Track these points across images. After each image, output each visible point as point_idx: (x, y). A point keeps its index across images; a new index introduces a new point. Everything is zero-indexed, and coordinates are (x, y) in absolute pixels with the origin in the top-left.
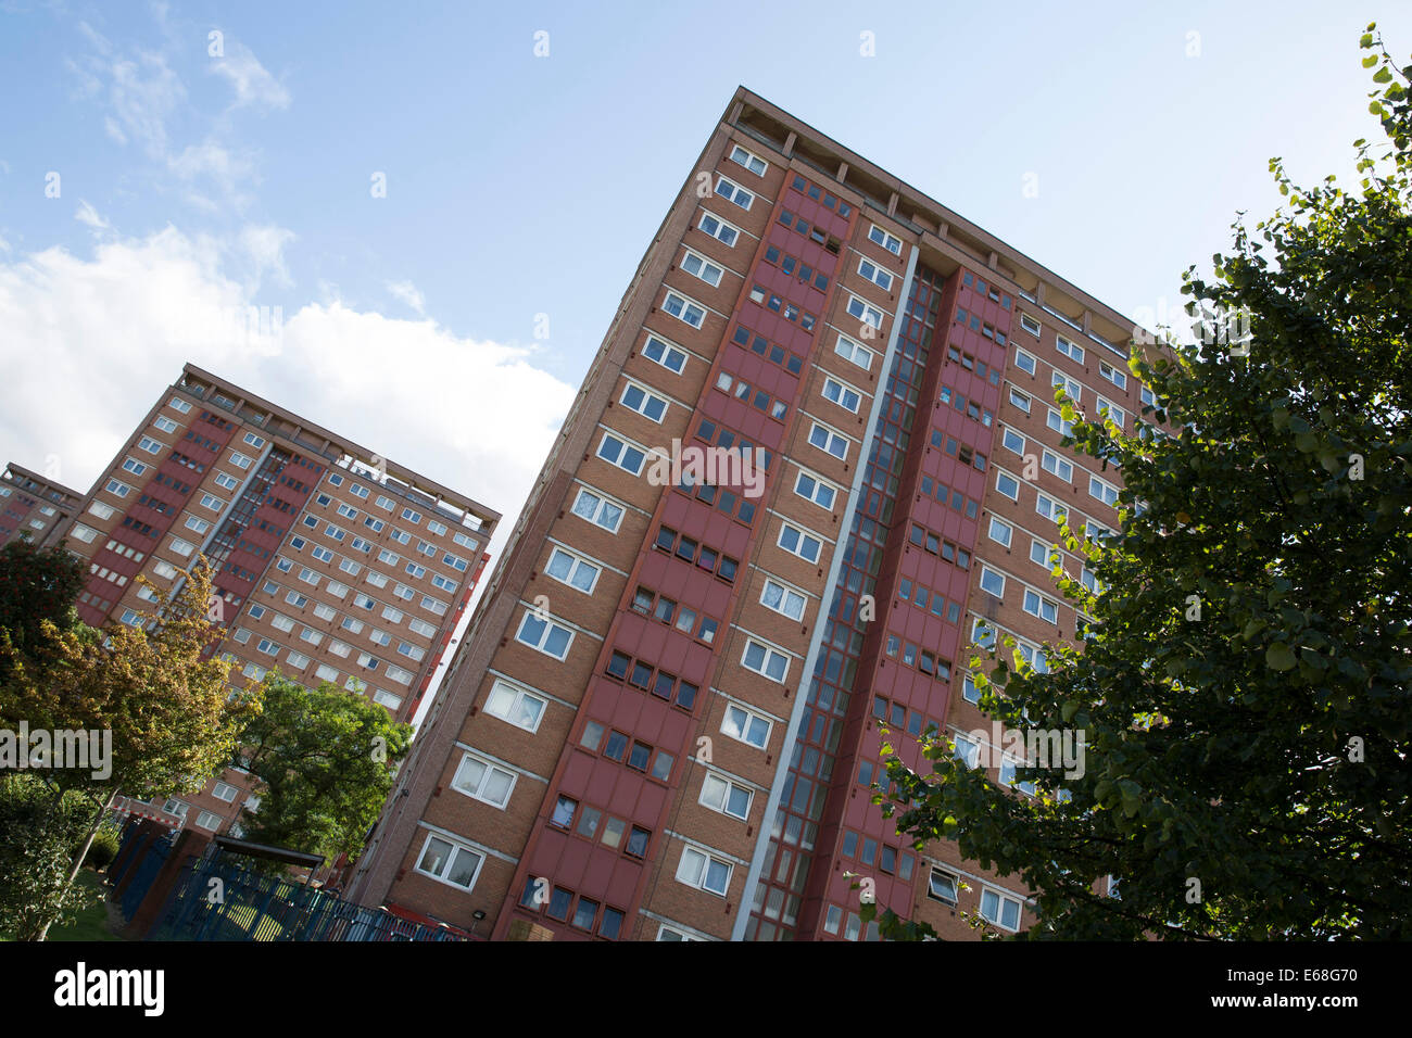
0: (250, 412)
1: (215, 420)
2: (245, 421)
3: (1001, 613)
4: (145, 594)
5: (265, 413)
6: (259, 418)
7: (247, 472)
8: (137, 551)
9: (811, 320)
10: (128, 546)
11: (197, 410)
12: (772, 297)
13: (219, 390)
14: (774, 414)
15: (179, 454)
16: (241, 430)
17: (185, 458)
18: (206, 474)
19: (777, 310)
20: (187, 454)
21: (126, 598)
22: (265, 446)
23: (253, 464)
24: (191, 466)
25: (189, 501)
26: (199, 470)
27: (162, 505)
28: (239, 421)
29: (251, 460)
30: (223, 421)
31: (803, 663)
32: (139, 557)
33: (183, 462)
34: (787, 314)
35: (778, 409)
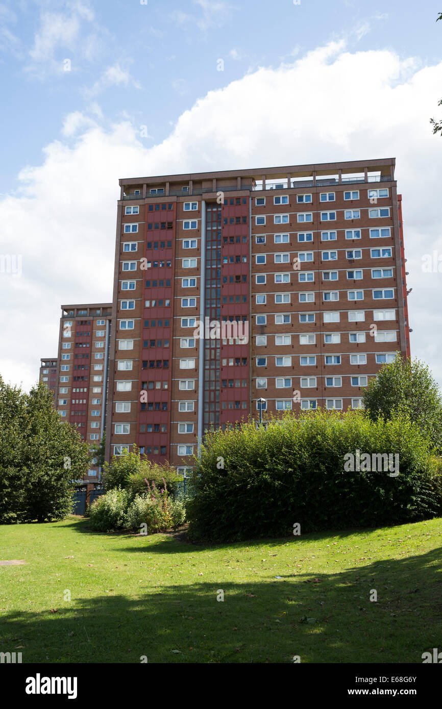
0: (93, 311)
1: (82, 323)
2: (93, 317)
3: (266, 330)
4: (95, 402)
5: (99, 309)
6: (98, 312)
7: (105, 337)
8: (84, 388)
9: (169, 262)
10: (80, 388)
11: (75, 322)
12: (154, 262)
13: (78, 310)
14: (166, 305)
15: (78, 343)
16: (94, 321)
17: (81, 344)
18: (91, 346)
19: (157, 266)
20: (81, 342)
21: (89, 407)
22: (106, 323)
23: (105, 333)
24: (84, 346)
25: (91, 360)
26: (88, 346)
27: (83, 366)
28: (91, 318)
29: (104, 331)
30: (86, 321)
31: (198, 380)
32: (85, 390)
33: (81, 346)
34: (161, 266)
35: (167, 302)
